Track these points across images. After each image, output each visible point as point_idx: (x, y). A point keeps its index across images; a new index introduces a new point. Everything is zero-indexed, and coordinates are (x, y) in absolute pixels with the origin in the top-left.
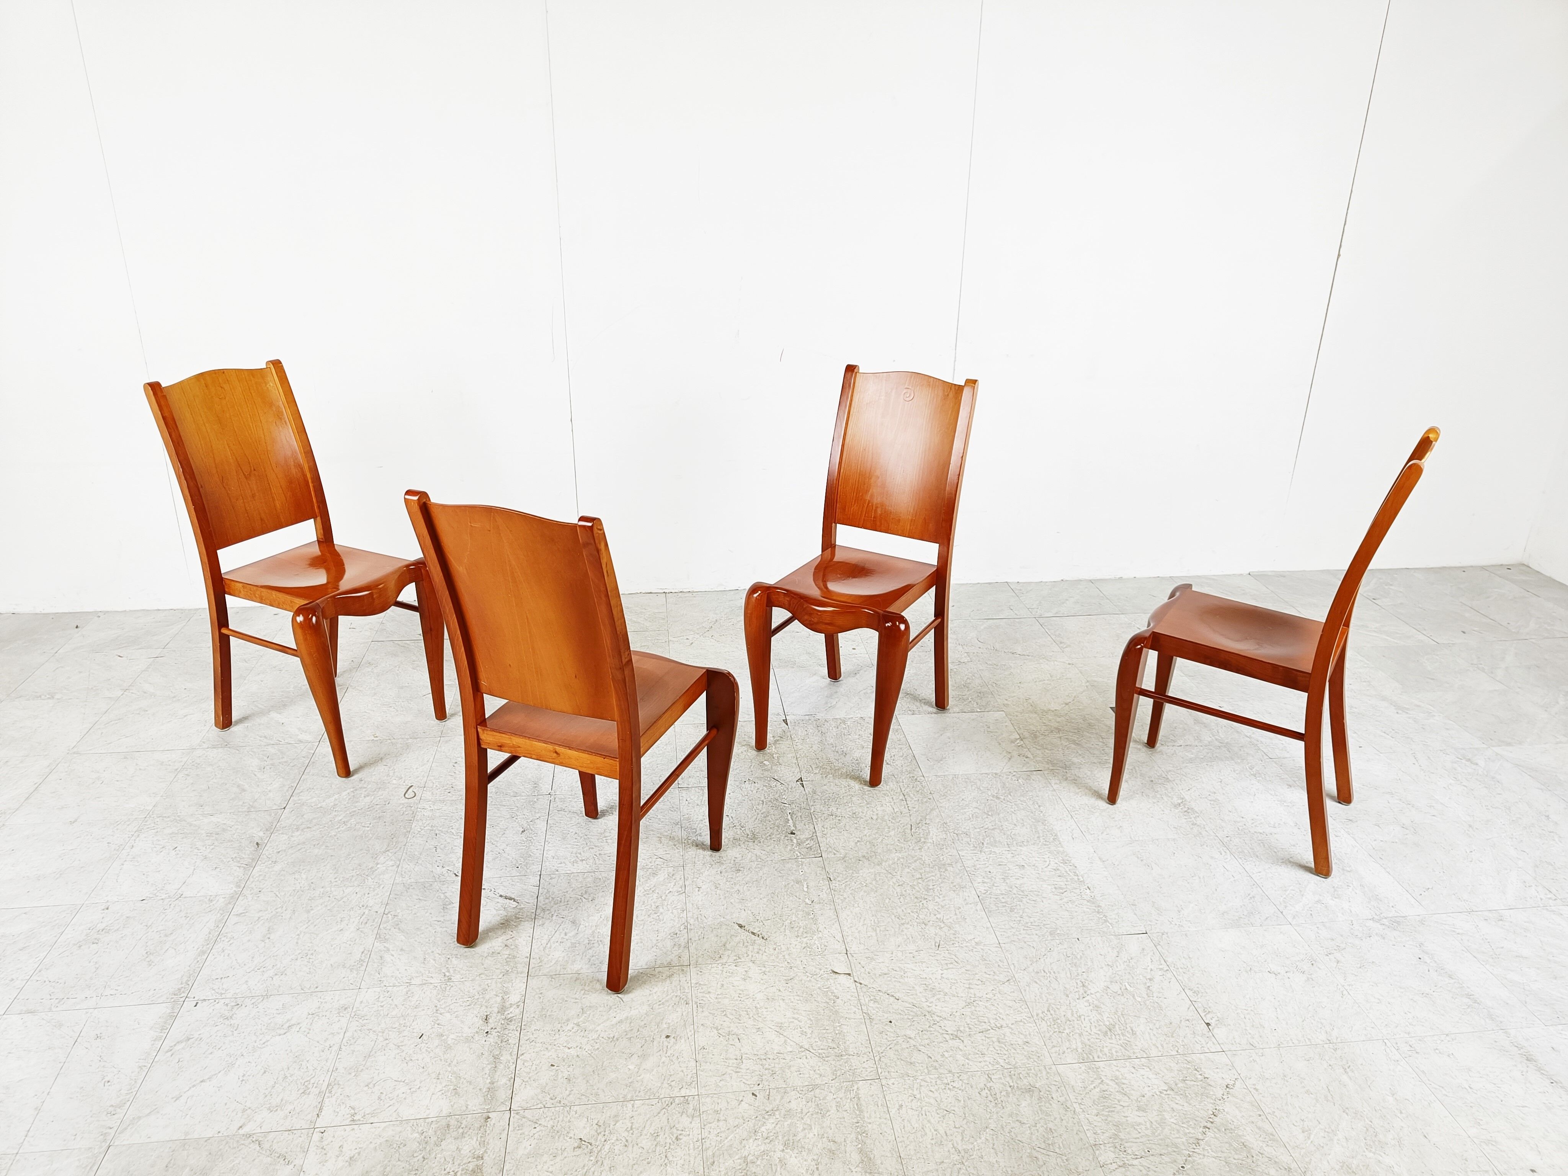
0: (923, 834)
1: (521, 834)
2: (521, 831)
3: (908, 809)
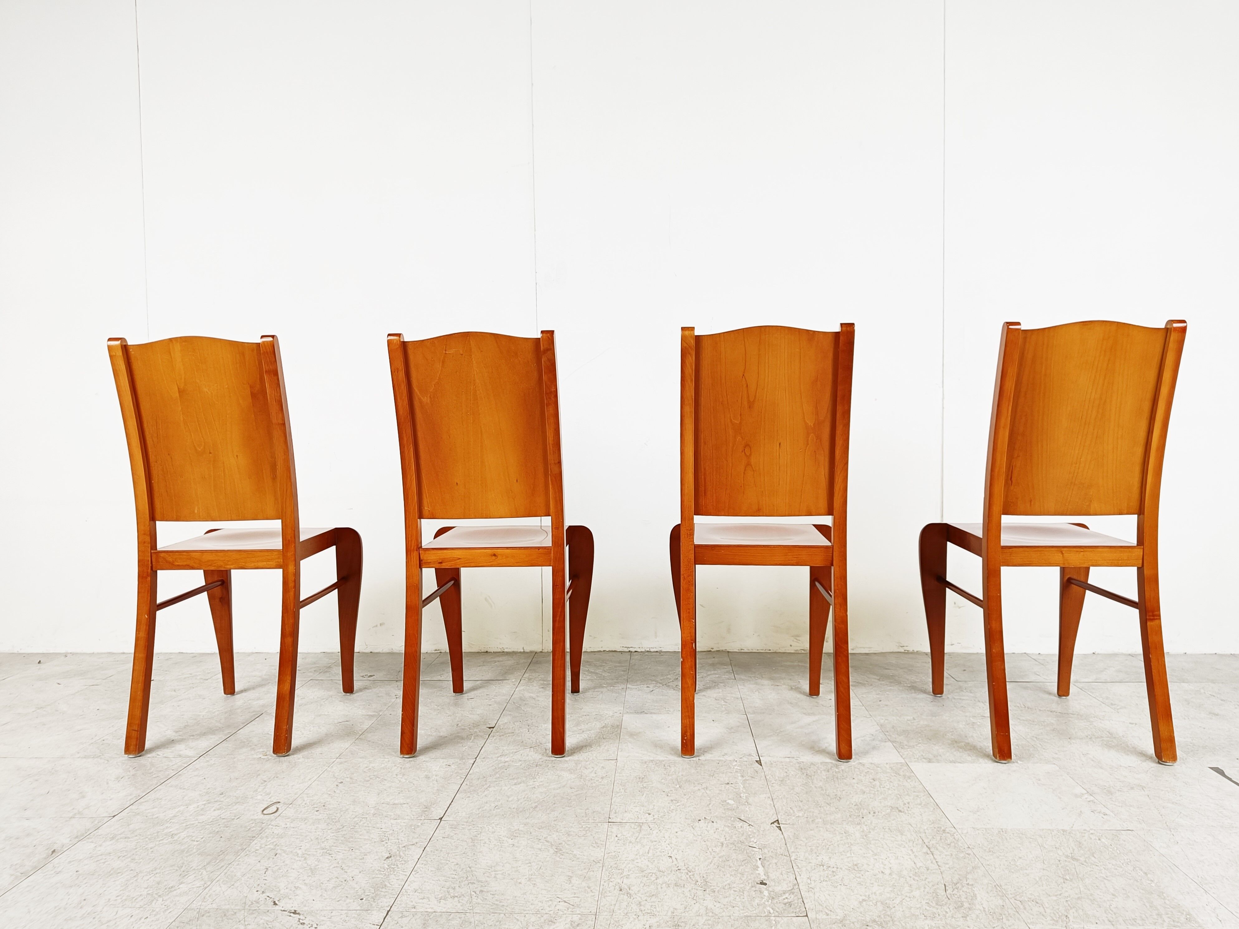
0: (966, 898)
1: (385, 860)
2: (386, 857)
3: (938, 865)
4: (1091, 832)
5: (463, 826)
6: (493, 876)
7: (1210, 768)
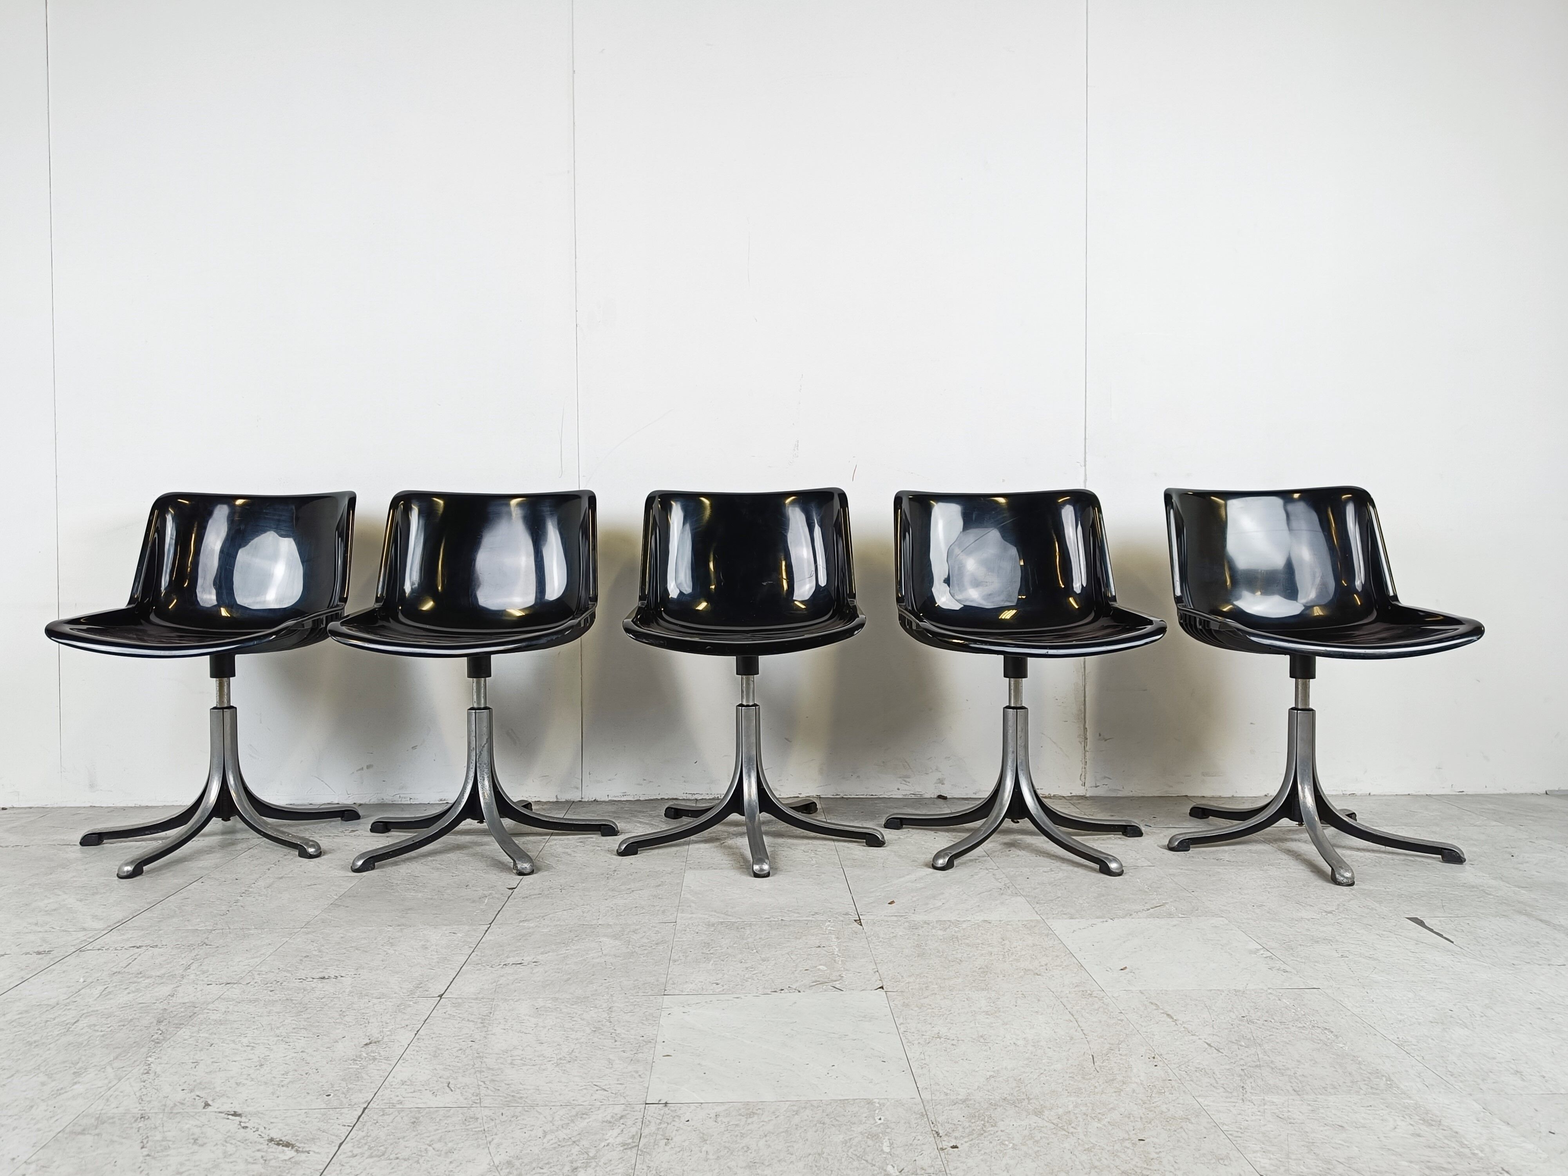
0: (1119, 1070)
1: (363, 1047)
2: (365, 1043)
3: (1084, 1034)
4: (1269, 991)
5: (470, 1004)
6: (509, 1062)
7: (1407, 918)
